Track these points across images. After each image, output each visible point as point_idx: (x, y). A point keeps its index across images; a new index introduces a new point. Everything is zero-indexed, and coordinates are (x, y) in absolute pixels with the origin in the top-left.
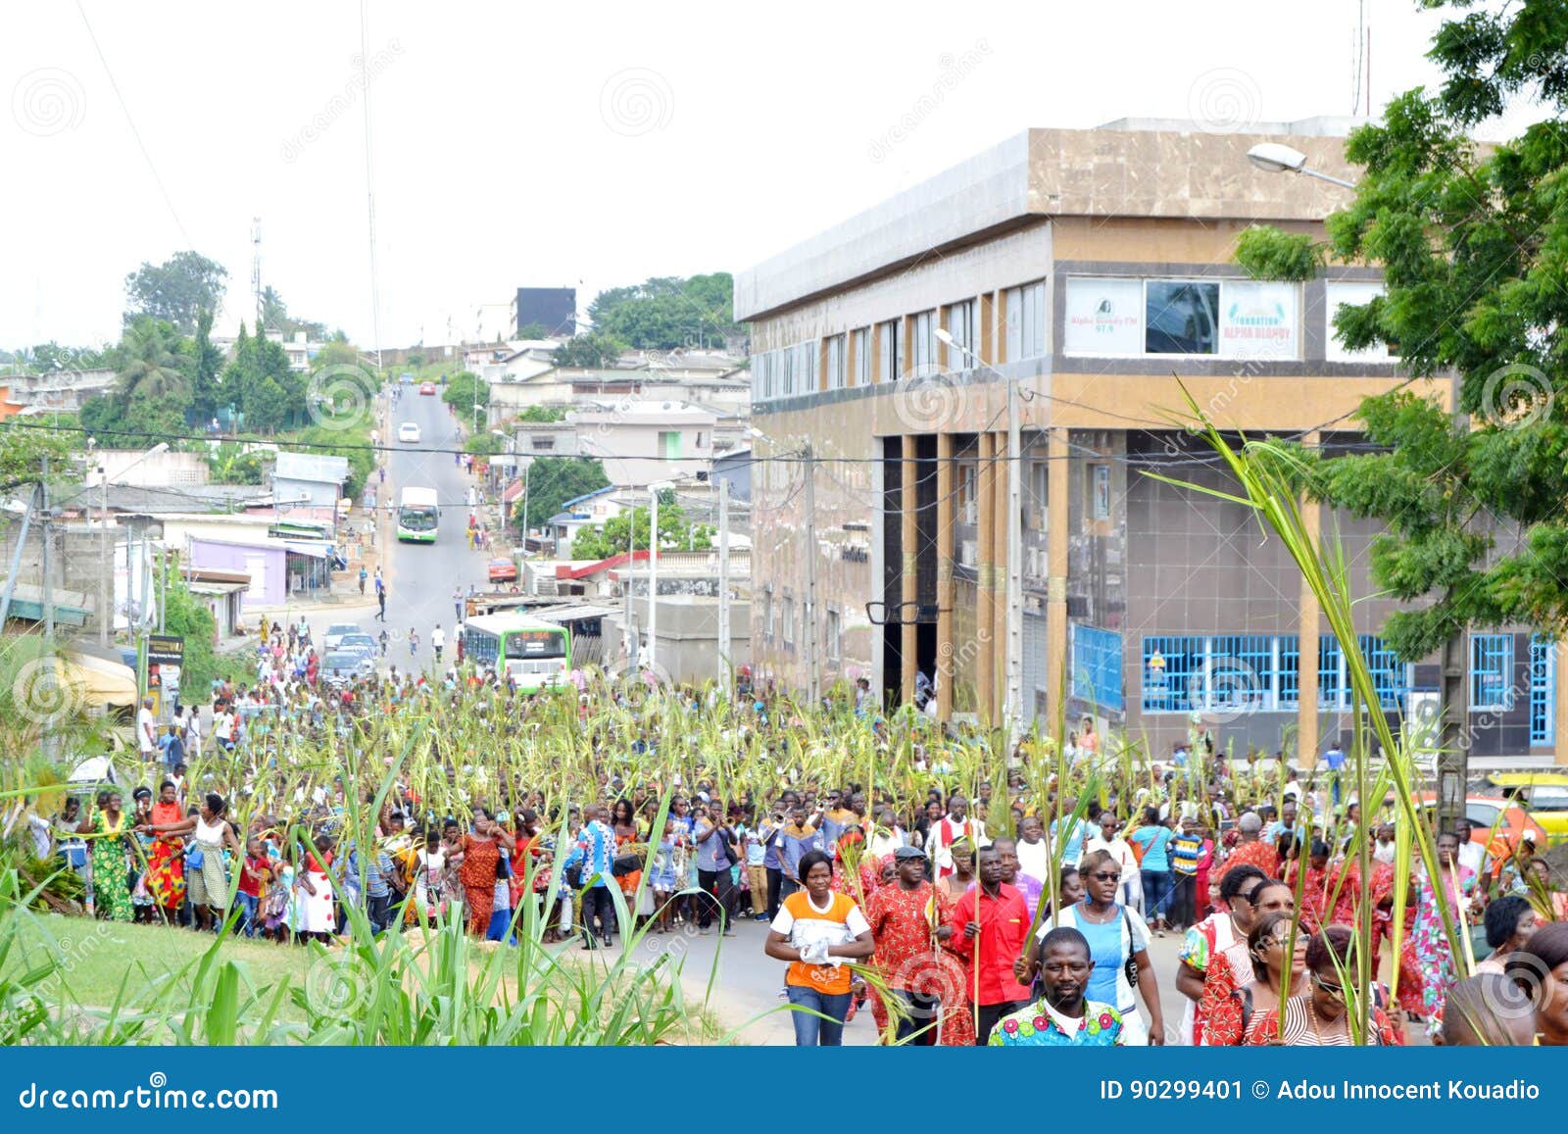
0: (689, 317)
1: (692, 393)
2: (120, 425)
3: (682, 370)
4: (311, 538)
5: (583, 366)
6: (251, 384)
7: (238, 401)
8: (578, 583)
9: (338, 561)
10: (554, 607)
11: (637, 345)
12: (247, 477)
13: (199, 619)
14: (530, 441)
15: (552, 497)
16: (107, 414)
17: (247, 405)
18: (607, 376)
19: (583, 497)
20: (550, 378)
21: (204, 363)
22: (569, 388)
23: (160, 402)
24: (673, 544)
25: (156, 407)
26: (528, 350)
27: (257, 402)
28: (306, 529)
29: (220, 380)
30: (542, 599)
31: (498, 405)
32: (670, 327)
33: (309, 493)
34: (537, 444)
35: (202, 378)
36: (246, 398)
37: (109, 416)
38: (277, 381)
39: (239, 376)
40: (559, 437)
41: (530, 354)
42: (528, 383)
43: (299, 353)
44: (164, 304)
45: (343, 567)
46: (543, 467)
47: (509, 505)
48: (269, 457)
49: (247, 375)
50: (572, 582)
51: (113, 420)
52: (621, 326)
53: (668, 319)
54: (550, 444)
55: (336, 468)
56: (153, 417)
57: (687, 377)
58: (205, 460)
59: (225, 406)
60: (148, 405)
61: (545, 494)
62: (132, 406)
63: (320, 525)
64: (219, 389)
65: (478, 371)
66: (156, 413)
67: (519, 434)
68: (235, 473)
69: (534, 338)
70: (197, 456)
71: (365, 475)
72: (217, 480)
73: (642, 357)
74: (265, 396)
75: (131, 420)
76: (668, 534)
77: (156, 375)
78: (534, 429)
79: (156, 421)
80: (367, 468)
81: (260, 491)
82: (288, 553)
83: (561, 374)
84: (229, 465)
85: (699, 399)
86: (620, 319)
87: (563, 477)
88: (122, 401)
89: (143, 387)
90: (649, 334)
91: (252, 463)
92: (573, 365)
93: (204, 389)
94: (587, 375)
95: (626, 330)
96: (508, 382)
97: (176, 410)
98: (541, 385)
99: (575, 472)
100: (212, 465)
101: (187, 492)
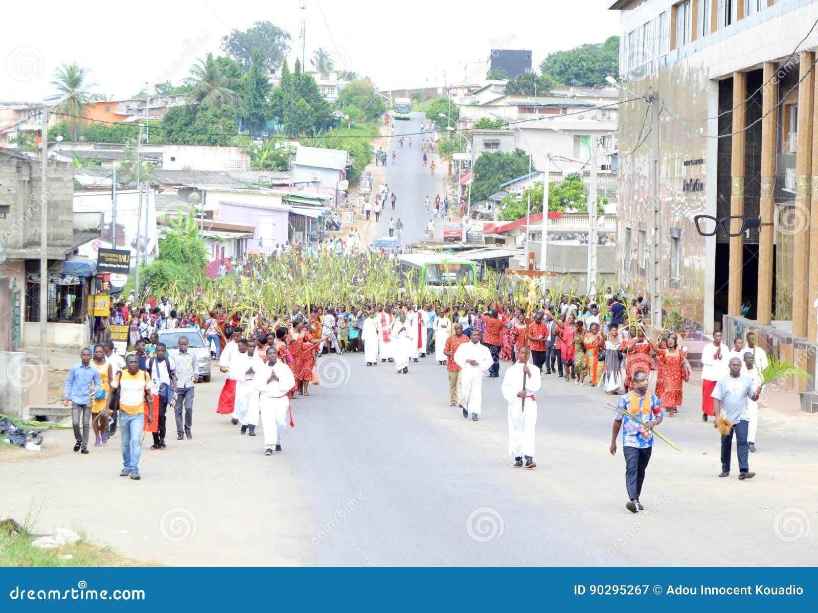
0: (605, 65)
1: (604, 115)
2: (191, 128)
3: (598, 98)
4: (313, 205)
5: (527, 95)
6: (289, 103)
7: (280, 114)
8: (500, 237)
9: (334, 224)
10: (475, 250)
11: (569, 83)
12: (278, 165)
13: (193, 252)
14: (482, 143)
15: (494, 181)
16: (181, 121)
17: (286, 118)
18: (544, 101)
19: (515, 180)
20: (502, 103)
21: (257, 89)
22: (516, 108)
23: (218, 112)
24: (575, 210)
25: (215, 116)
26: (490, 86)
27: (293, 115)
28: (312, 199)
29: (268, 101)
30: (468, 246)
31: (464, 121)
32: (592, 71)
33: (320, 176)
34: (487, 145)
35: (256, 99)
36: (285, 113)
37: (183, 122)
38: (308, 101)
39: (281, 98)
40: (503, 139)
41: (492, 88)
42: (487, 105)
43: (331, 87)
44: (247, 58)
45: (338, 229)
46: (488, 159)
47: (464, 187)
48: (293, 151)
49: (287, 96)
50: (496, 236)
51: (186, 125)
52: (557, 70)
53: (591, 66)
54: (497, 145)
55: (339, 159)
56: (213, 123)
57: (601, 103)
58: (248, 153)
59: (271, 119)
60: (209, 114)
61: (489, 179)
62: (199, 114)
63: (322, 197)
64: (267, 106)
65: (456, 100)
66: (215, 119)
67: (475, 137)
68: (269, 162)
69: (497, 79)
70: (241, 149)
71: (363, 166)
72: (255, 167)
73: (572, 91)
74: (299, 112)
75: (198, 124)
76: (571, 203)
77: (217, 92)
78: (485, 134)
79: (215, 126)
80: (365, 161)
81: (285, 175)
82: (291, 214)
83: (510, 99)
84: (265, 156)
85: (609, 118)
86: (557, 66)
87: (502, 166)
88: (192, 111)
89: (208, 101)
90: (577, 76)
91: (281, 155)
92: (520, 94)
93: (258, 106)
94: (529, 100)
95: (561, 73)
96: (474, 105)
97: (230, 117)
98: (495, 106)
99: (512, 163)
100: (253, 157)
101: (233, 175)
